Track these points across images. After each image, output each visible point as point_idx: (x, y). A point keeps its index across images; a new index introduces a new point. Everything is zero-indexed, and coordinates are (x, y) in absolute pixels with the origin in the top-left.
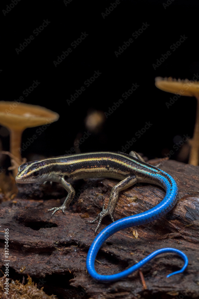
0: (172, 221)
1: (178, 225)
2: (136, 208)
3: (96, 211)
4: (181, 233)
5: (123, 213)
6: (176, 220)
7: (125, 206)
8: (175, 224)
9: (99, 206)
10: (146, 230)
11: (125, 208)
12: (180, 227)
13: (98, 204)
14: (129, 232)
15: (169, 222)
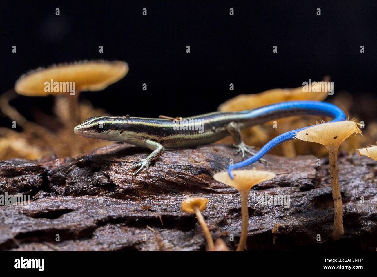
0: (199, 176)
1: (206, 179)
2: (152, 171)
3: (99, 190)
4: (212, 187)
6: (203, 174)
8: (203, 178)
9: (103, 183)
10: (170, 194)
11: (140, 175)
12: (209, 181)
13: (100, 182)
14: (153, 201)
15: (196, 177)
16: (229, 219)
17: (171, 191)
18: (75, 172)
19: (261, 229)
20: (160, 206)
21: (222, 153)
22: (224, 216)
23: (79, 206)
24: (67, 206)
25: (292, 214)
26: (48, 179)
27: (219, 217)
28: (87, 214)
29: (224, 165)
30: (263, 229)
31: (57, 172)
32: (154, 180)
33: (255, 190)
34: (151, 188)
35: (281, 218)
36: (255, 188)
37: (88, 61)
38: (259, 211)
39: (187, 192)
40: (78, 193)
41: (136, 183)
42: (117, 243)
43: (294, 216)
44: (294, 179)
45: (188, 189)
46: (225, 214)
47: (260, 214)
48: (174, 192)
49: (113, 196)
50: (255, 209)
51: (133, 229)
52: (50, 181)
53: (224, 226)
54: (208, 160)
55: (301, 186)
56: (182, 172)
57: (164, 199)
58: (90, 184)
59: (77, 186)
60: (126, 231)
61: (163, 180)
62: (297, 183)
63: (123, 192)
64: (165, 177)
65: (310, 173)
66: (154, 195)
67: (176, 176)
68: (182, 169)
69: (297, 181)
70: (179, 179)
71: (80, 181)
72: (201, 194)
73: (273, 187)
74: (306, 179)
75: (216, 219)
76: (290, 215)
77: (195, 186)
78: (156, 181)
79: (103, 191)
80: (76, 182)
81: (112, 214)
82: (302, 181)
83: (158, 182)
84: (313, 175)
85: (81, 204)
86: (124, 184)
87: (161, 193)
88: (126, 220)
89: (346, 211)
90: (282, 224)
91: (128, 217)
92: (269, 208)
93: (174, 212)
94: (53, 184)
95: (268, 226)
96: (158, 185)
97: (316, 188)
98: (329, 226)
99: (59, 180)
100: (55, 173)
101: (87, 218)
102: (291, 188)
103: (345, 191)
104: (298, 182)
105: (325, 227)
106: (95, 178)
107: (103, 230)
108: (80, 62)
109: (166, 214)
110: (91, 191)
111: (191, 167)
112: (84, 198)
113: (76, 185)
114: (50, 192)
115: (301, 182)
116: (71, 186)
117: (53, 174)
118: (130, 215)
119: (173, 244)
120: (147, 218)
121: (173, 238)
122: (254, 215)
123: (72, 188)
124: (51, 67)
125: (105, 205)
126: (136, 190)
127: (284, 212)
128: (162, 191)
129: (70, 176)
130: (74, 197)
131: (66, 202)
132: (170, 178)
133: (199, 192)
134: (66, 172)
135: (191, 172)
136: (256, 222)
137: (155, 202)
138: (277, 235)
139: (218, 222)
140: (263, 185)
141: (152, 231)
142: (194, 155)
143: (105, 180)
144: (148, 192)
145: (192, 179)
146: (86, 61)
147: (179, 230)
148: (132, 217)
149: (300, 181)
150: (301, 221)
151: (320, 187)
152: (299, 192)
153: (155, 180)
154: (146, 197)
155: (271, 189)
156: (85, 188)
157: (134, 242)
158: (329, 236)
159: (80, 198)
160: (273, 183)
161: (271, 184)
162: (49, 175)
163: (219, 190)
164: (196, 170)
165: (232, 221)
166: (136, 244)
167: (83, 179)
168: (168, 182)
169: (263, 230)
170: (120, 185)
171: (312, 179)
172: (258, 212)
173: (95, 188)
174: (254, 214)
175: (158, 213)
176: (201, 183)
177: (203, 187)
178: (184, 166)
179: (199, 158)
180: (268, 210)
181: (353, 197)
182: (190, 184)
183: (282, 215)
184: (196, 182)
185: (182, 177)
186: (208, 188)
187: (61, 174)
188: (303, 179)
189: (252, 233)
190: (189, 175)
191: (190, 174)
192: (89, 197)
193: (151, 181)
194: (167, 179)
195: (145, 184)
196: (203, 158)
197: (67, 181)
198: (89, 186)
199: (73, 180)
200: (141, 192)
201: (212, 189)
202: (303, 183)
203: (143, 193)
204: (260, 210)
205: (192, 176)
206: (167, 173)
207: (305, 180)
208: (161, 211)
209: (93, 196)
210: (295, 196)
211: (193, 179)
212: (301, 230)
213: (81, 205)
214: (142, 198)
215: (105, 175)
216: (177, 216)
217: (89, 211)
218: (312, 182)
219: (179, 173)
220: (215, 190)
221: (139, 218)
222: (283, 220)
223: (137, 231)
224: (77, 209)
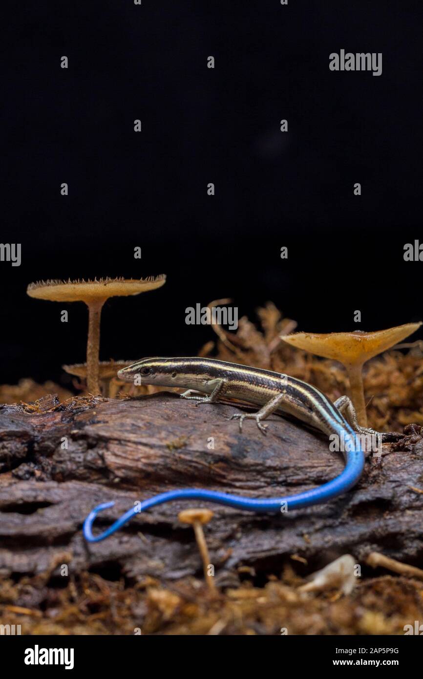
0: (215, 465)
1: (224, 469)
4: (229, 480)
5: (142, 468)
6: (221, 464)
7: (142, 457)
8: (220, 468)
10: (177, 486)
12: (227, 472)
15: (211, 467)
32: (158, 469)
34: (153, 477)
54: (230, 444)
56: (194, 459)
63: (119, 481)
66: (156, 485)
67: (186, 465)
68: (195, 456)
70: (189, 469)
77: (209, 478)
78: (161, 470)
96: (163, 475)
123: (60, 468)
128: (167, 482)
132: (179, 467)
135: (205, 460)
143: (100, 463)
144: (149, 482)
151: (364, 488)
154: (147, 488)
160: (307, 479)
163: (238, 484)
164: (212, 457)
170: (115, 472)
177: (219, 479)
181: (403, 505)
185: (193, 466)
186: (225, 481)
190: (202, 464)
193: (155, 470)
196: (223, 441)
200: (141, 482)
203: (144, 483)
205: (206, 466)
206: (176, 460)
214: (142, 489)
215: (99, 455)
220: (233, 484)
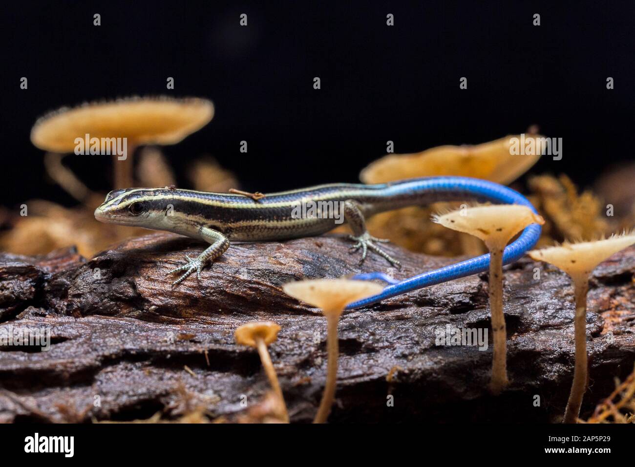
2: (206, 278)
3: (119, 306)
4: (304, 305)
5: (186, 293)
9: (126, 296)
10: (235, 315)
11: (185, 283)
13: (122, 293)
14: (205, 326)
15: (278, 288)
16: (317, 357)
17: (236, 310)
18: (84, 278)
19: (368, 375)
20: (212, 334)
21: (328, 249)
22: (310, 352)
23: (80, 332)
24: (59, 332)
25: (424, 351)
26: (44, 287)
27: (300, 354)
28: (89, 346)
29: (327, 269)
30: (371, 374)
31: (59, 276)
32: (207, 293)
33: (375, 310)
34: (202, 305)
35: (404, 356)
36: (375, 308)
37: (139, 98)
38: (369, 345)
39: (262, 313)
40: (85, 311)
41: (178, 297)
42: (131, 393)
43: (427, 355)
44: (441, 293)
45: (263, 308)
46: (313, 349)
47: (371, 350)
48: (241, 312)
49: (139, 318)
50: (364, 342)
51: (162, 371)
52: (48, 292)
53: (308, 369)
54: (302, 260)
55: (451, 305)
56: (254, 280)
57: (223, 324)
58: (106, 298)
59: (84, 300)
60: (150, 373)
61: (222, 292)
62: (446, 301)
63: (156, 310)
64: (227, 287)
65: (468, 284)
66: (207, 316)
67: (245, 287)
68: (256, 275)
69: (445, 297)
70: (249, 292)
71: (90, 292)
72: (286, 315)
73: (405, 306)
74: (460, 293)
75: (296, 356)
76: (421, 353)
77: (276, 303)
78: (211, 294)
79: (126, 309)
80: (83, 294)
81: (128, 346)
82: (454, 297)
83: (214, 296)
84: (473, 288)
85: (84, 329)
86: (158, 298)
87: (220, 313)
88: (151, 356)
89: (516, 348)
90: (405, 366)
91: (155, 351)
92: (387, 341)
93: (231, 344)
94: (52, 296)
95: (381, 370)
96: (214, 301)
97: (476, 309)
98: (486, 371)
99: (61, 290)
100: (57, 279)
101: (87, 352)
102: (433, 308)
103: (522, 314)
104: (447, 299)
105: (478, 373)
106: (114, 288)
107: (111, 372)
108: (126, 98)
109: (217, 347)
110: (106, 308)
111: (270, 273)
112: (91, 319)
113: (83, 298)
114: (46, 309)
115: (452, 299)
116: (76, 300)
117: (54, 279)
118: (158, 349)
119: (220, 396)
120: (186, 353)
121: (222, 387)
122: (361, 351)
123: (76, 303)
124: (80, 107)
125: (122, 332)
126: (178, 308)
127: (412, 348)
128: (220, 310)
129: (76, 283)
130: (75, 318)
131: (60, 325)
132: (234, 290)
133: (283, 313)
134: (73, 277)
135: (270, 279)
136: (363, 363)
137: (207, 327)
138: (393, 384)
139: (298, 362)
140: (389, 303)
141: (192, 375)
142: (279, 252)
143: (130, 292)
144: (197, 312)
145: (271, 292)
146: (136, 98)
147: (237, 373)
148: (161, 352)
149: (450, 297)
150: (436, 363)
151: (482, 308)
152: (446, 314)
153: (209, 292)
154: (194, 319)
155: (402, 310)
156: (96, 303)
157: (158, 392)
158: (485, 387)
159: (85, 319)
160: (406, 300)
161: (402, 302)
162: (47, 281)
164: (279, 277)
165: (322, 361)
166: (161, 395)
167: (95, 289)
168: (231, 296)
169: (372, 377)
170: (151, 299)
171: (470, 293)
172: (369, 347)
173: (113, 304)
174: (362, 349)
175: (203, 348)
176: (285, 298)
177: (290, 305)
178: (259, 270)
179: (286, 257)
180: (386, 344)
181: (536, 324)
182: (267, 298)
183: (407, 352)
184: (278, 297)
185: (254, 288)
186: (297, 307)
187: (65, 280)
188: (457, 294)
189: (353, 381)
190: (266, 285)
191: (269, 284)
192: (100, 318)
193: (203, 294)
194: (228, 291)
195: (192, 298)
196: (293, 258)
197: (70, 291)
198: (103, 300)
199: (79, 290)
200: (185, 312)
201: (303, 308)
202: (457, 300)
203: (190, 313)
204: (373, 343)
205: (271, 287)
206: (230, 282)
207: (458, 295)
208: (210, 342)
209: (107, 317)
210: (436, 322)
211: (273, 291)
212: (435, 377)
213: (83, 331)
214: (188, 321)
215: (129, 283)
216: (234, 352)
217: (93, 341)
218: (471, 299)
219: (250, 282)
220: (309, 310)
221: (172, 352)
222: (408, 361)
223: (168, 375)
224: (76, 337)
